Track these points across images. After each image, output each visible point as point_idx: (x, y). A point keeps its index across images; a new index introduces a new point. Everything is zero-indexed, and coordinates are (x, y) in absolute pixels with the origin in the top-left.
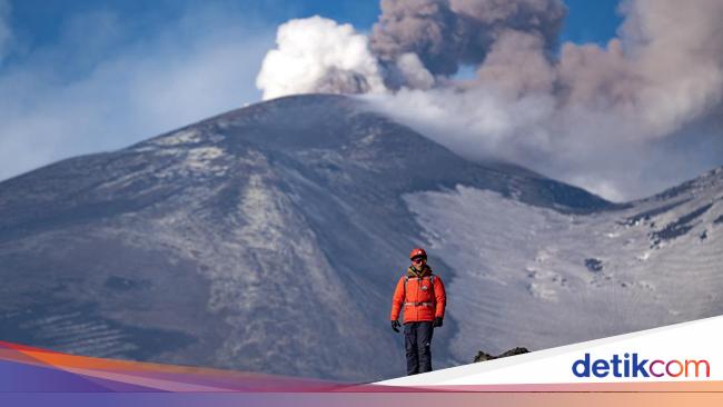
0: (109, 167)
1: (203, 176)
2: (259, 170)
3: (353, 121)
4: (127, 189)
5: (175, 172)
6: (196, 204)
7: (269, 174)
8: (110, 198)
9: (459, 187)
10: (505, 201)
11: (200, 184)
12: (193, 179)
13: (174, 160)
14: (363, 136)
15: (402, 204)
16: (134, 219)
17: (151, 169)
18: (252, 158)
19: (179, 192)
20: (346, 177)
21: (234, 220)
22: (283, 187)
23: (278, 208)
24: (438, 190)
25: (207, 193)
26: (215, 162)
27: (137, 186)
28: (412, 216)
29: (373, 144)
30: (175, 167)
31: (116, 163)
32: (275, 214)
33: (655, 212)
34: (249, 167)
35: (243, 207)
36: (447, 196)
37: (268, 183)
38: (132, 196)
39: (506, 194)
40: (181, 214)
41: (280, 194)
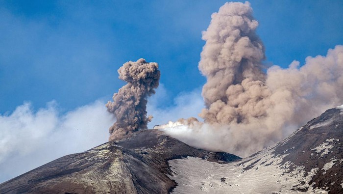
0: (74, 158)
1: (102, 159)
2: (119, 156)
3: (159, 138)
4: (78, 165)
5: (93, 158)
6: (96, 168)
7: (122, 157)
8: (72, 168)
9: (188, 157)
10: (202, 161)
11: (100, 162)
12: (98, 160)
13: (94, 154)
14: (161, 142)
15: (167, 164)
16: (77, 174)
17: (86, 158)
18: (117, 153)
19: (92, 165)
20: (150, 156)
21: (107, 172)
22: (125, 161)
23: (122, 168)
24: (181, 158)
25: (101, 164)
26: (106, 154)
27: (81, 164)
28: (169, 167)
29: (163, 145)
30: (94, 157)
31: (77, 157)
32: (120, 170)
33: (245, 162)
34: (116, 155)
35: (111, 168)
36: (183, 160)
37: (120, 160)
38: (79, 167)
39: (203, 158)
40: (91, 172)
41: (123, 163)
